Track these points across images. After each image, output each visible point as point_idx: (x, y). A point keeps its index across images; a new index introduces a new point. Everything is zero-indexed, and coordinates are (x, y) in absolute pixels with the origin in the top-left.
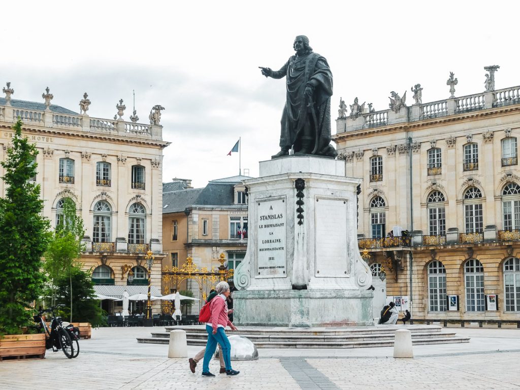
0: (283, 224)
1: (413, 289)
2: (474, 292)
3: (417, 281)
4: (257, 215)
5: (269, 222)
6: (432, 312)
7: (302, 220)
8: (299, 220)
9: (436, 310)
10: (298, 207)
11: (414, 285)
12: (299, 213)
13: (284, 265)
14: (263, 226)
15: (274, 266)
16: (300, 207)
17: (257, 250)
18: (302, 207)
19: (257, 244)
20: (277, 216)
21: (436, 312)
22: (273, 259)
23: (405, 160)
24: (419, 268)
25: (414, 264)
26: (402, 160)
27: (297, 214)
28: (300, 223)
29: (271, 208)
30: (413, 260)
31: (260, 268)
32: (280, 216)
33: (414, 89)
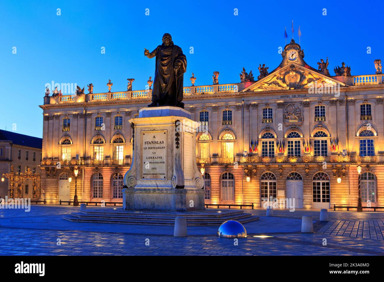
0: (164, 147)
1: (85, 186)
2: (117, 189)
3: (87, 182)
4: (142, 141)
5: (152, 145)
6: (94, 198)
7: (178, 145)
8: (177, 145)
9: (97, 197)
10: (176, 137)
11: (85, 184)
12: (177, 141)
13: (165, 172)
14: (147, 148)
15: (156, 173)
16: (177, 137)
17: (142, 163)
18: (178, 137)
19: (142, 159)
20: (159, 142)
21: (97, 198)
22: (155, 169)
23: (83, 121)
24: (88, 176)
25: (86, 174)
26: (81, 121)
27: (175, 142)
28: (177, 147)
29: (154, 137)
30: (85, 172)
31: (144, 174)
32: (162, 142)
33: (89, 85)
